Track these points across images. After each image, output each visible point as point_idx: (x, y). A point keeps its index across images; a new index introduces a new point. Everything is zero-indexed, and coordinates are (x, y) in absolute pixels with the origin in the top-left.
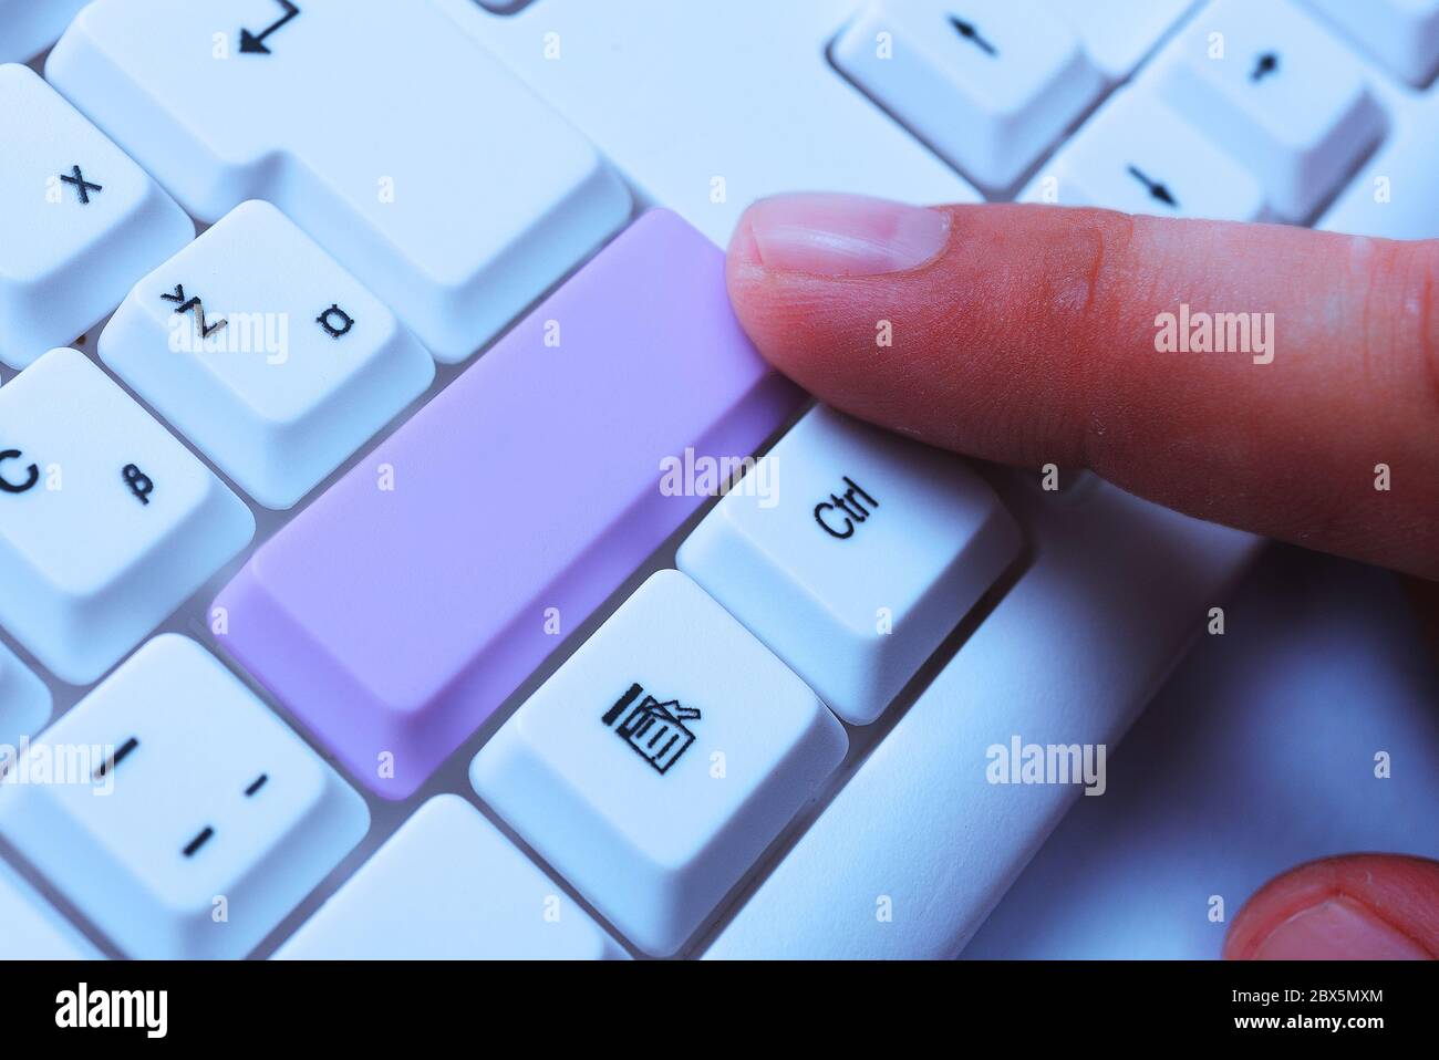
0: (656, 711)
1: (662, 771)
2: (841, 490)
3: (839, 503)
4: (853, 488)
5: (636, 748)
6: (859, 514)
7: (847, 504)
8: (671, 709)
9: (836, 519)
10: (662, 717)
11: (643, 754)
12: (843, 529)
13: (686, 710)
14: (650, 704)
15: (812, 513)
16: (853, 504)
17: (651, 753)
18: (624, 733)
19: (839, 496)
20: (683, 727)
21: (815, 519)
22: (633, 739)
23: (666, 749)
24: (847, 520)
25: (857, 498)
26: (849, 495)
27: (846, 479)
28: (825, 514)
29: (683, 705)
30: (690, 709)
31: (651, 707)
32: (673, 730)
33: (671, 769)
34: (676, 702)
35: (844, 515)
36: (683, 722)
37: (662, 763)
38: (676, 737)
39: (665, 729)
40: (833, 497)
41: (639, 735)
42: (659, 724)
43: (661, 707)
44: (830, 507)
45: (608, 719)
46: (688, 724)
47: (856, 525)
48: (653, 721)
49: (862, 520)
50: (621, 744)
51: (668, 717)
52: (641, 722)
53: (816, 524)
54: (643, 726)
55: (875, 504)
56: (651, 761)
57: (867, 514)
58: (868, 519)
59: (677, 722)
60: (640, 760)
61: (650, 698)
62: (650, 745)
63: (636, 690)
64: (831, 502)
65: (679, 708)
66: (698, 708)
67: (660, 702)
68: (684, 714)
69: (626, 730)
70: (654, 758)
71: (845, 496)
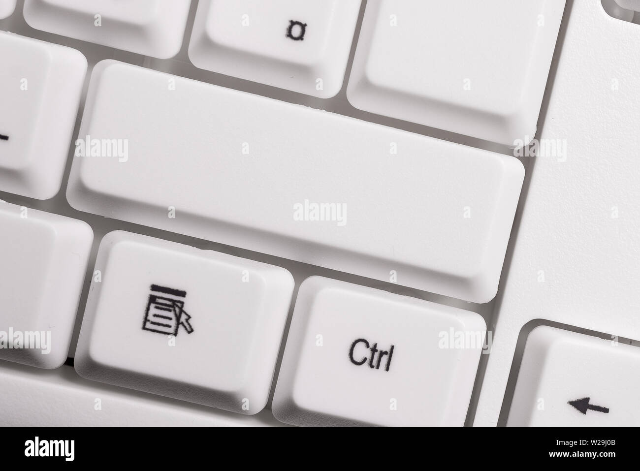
0: (177, 310)
1: (144, 328)
2: (383, 346)
3: (374, 350)
4: (389, 354)
5: (148, 309)
6: (375, 363)
7: (377, 355)
8: (183, 318)
9: (362, 352)
10: (176, 315)
11: (147, 314)
12: (358, 357)
13: (189, 324)
14: (179, 304)
15: (358, 338)
16: (379, 357)
17: (151, 318)
18: (152, 299)
19: (379, 348)
20: (177, 328)
21: (354, 341)
22: (152, 306)
23: (159, 324)
24: (365, 359)
25: (385, 359)
26: (382, 354)
27: (393, 347)
28: (360, 346)
29: (190, 321)
30: (190, 326)
31: (177, 306)
32: (173, 323)
33: (149, 332)
34: (189, 317)
35: (368, 356)
36: (181, 326)
37: (149, 325)
38: (170, 327)
39: (170, 319)
40: (375, 345)
41: (157, 308)
42: (171, 314)
43: (181, 311)
44: (368, 346)
45: (154, 288)
46: (181, 329)
47: (366, 364)
48: (170, 311)
49: (372, 366)
50: (146, 301)
51: (178, 318)
52: (166, 305)
53: (352, 342)
54: (164, 307)
55: (387, 369)
56: (146, 320)
57: (378, 367)
58: (374, 370)
59: (179, 323)
60: (143, 314)
61: (182, 303)
62: (155, 315)
63: (183, 294)
64: (371, 346)
65: (187, 320)
66: (194, 330)
67: (185, 309)
68: (186, 324)
69: (155, 300)
70: (149, 321)
71: (381, 352)
